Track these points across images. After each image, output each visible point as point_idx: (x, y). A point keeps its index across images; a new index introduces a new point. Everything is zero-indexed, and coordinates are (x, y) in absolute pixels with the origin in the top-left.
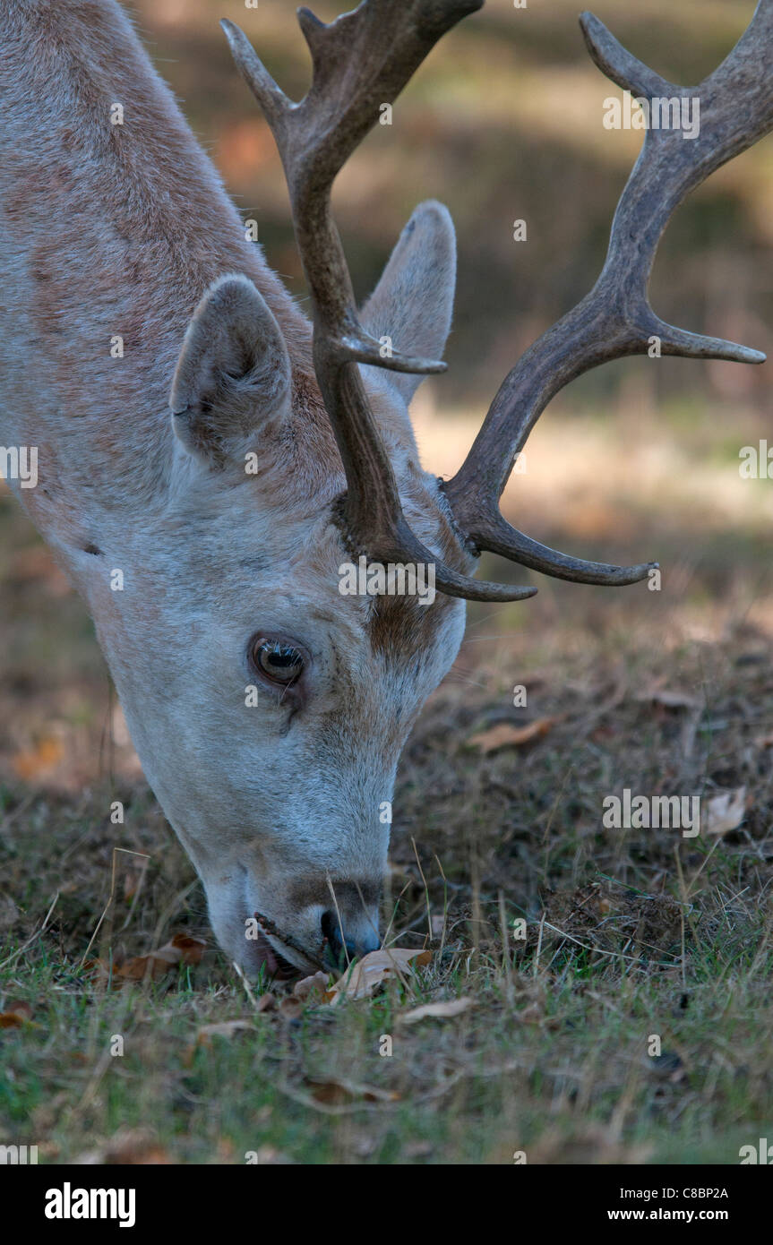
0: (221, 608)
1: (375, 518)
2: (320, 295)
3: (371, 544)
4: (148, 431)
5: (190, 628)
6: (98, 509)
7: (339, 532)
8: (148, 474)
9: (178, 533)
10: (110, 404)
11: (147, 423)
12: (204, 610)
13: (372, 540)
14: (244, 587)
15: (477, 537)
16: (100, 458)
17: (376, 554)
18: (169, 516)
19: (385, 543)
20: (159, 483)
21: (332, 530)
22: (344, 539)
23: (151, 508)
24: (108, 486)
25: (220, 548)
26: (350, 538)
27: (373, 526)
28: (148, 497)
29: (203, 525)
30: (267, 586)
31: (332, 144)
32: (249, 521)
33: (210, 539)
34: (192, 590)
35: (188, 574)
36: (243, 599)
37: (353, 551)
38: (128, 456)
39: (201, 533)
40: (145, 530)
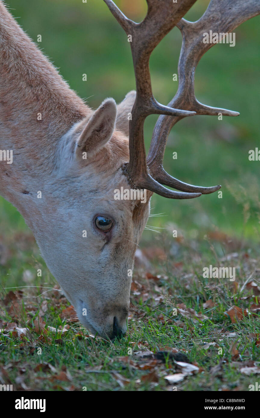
0: (81, 206)
1: (140, 172)
2: (143, 91)
3: (137, 181)
4: (50, 149)
5: (68, 215)
6: (30, 178)
7: (126, 177)
8: (51, 165)
9: (64, 183)
10: (34, 142)
11: (49, 147)
12: (73, 208)
13: (137, 180)
14: (90, 199)
15: (158, 179)
16: (31, 161)
17: (139, 185)
18: (59, 178)
19: (143, 180)
20: (55, 167)
21: (123, 177)
22: (128, 180)
23: (52, 175)
24: (34, 170)
25: (81, 187)
26: (130, 179)
27: (138, 175)
28: (50, 172)
29: (74, 180)
30: (99, 198)
31: (156, 36)
32: (93, 177)
33: (77, 184)
34: (68, 202)
35: (67, 196)
36: (90, 203)
37: (131, 184)
38: (42, 159)
39: (73, 182)
40: (49, 183)
